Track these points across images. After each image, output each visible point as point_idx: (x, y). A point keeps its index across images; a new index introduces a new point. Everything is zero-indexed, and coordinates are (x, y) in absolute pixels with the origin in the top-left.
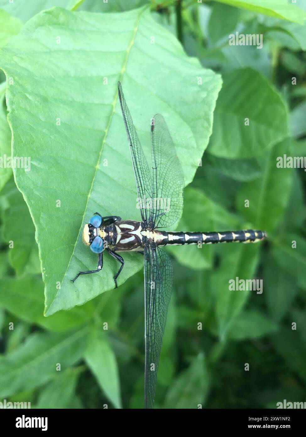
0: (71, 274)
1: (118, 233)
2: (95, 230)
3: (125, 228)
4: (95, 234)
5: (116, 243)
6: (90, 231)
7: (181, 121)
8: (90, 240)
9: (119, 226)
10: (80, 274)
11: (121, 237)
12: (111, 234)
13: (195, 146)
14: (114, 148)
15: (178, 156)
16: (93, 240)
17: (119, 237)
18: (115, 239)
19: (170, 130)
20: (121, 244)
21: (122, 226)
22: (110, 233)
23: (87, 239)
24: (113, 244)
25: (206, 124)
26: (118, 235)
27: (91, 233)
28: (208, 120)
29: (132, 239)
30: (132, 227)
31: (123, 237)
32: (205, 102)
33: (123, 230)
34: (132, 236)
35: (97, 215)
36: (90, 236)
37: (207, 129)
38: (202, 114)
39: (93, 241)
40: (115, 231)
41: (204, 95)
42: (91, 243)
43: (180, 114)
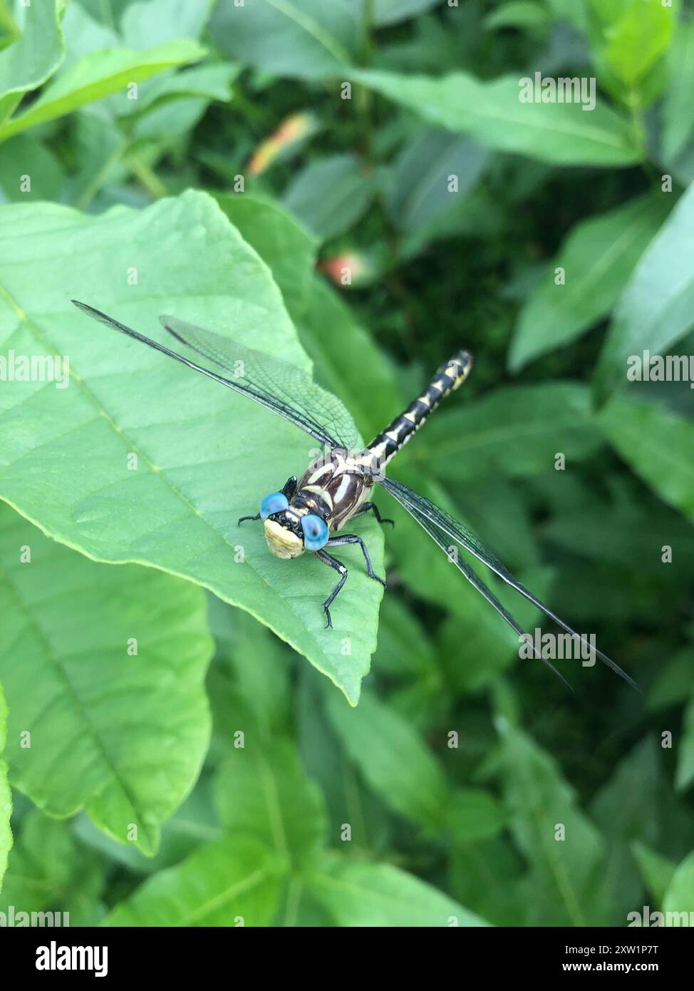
0: (316, 622)
1: (318, 493)
2: (288, 515)
3: (321, 477)
4: (295, 519)
5: (332, 509)
6: (282, 524)
7: (201, 299)
8: (297, 534)
9: (308, 485)
10: (326, 609)
11: (330, 493)
12: (312, 503)
13: (265, 311)
14: (147, 424)
15: (253, 347)
16: (301, 529)
17: (326, 496)
18: (325, 505)
19: (201, 325)
20: (339, 504)
21: (312, 480)
22: (308, 503)
23: (291, 538)
24: (328, 515)
25: (248, 267)
26: (322, 496)
27: (285, 525)
28: (247, 258)
29: (347, 481)
30: (329, 467)
31: (333, 491)
32: (211, 240)
33: (320, 482)
34: (342, 478)
35: (243, 522)
36: (290, 529)
37: (258, 270)
38: (229, 257)
39: (302, 531)
40: (311, 495)
41: (200, 232)
42: (302, 537)
43: (189, 292)
